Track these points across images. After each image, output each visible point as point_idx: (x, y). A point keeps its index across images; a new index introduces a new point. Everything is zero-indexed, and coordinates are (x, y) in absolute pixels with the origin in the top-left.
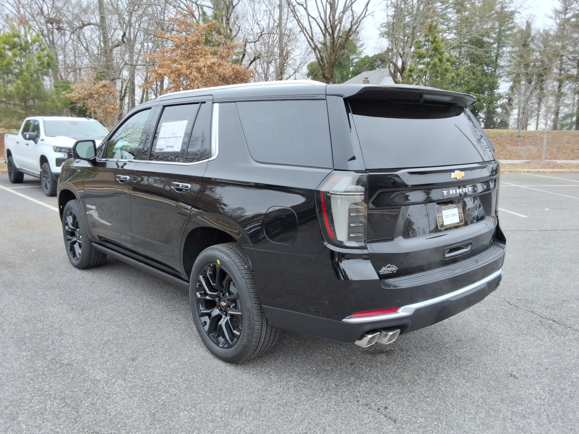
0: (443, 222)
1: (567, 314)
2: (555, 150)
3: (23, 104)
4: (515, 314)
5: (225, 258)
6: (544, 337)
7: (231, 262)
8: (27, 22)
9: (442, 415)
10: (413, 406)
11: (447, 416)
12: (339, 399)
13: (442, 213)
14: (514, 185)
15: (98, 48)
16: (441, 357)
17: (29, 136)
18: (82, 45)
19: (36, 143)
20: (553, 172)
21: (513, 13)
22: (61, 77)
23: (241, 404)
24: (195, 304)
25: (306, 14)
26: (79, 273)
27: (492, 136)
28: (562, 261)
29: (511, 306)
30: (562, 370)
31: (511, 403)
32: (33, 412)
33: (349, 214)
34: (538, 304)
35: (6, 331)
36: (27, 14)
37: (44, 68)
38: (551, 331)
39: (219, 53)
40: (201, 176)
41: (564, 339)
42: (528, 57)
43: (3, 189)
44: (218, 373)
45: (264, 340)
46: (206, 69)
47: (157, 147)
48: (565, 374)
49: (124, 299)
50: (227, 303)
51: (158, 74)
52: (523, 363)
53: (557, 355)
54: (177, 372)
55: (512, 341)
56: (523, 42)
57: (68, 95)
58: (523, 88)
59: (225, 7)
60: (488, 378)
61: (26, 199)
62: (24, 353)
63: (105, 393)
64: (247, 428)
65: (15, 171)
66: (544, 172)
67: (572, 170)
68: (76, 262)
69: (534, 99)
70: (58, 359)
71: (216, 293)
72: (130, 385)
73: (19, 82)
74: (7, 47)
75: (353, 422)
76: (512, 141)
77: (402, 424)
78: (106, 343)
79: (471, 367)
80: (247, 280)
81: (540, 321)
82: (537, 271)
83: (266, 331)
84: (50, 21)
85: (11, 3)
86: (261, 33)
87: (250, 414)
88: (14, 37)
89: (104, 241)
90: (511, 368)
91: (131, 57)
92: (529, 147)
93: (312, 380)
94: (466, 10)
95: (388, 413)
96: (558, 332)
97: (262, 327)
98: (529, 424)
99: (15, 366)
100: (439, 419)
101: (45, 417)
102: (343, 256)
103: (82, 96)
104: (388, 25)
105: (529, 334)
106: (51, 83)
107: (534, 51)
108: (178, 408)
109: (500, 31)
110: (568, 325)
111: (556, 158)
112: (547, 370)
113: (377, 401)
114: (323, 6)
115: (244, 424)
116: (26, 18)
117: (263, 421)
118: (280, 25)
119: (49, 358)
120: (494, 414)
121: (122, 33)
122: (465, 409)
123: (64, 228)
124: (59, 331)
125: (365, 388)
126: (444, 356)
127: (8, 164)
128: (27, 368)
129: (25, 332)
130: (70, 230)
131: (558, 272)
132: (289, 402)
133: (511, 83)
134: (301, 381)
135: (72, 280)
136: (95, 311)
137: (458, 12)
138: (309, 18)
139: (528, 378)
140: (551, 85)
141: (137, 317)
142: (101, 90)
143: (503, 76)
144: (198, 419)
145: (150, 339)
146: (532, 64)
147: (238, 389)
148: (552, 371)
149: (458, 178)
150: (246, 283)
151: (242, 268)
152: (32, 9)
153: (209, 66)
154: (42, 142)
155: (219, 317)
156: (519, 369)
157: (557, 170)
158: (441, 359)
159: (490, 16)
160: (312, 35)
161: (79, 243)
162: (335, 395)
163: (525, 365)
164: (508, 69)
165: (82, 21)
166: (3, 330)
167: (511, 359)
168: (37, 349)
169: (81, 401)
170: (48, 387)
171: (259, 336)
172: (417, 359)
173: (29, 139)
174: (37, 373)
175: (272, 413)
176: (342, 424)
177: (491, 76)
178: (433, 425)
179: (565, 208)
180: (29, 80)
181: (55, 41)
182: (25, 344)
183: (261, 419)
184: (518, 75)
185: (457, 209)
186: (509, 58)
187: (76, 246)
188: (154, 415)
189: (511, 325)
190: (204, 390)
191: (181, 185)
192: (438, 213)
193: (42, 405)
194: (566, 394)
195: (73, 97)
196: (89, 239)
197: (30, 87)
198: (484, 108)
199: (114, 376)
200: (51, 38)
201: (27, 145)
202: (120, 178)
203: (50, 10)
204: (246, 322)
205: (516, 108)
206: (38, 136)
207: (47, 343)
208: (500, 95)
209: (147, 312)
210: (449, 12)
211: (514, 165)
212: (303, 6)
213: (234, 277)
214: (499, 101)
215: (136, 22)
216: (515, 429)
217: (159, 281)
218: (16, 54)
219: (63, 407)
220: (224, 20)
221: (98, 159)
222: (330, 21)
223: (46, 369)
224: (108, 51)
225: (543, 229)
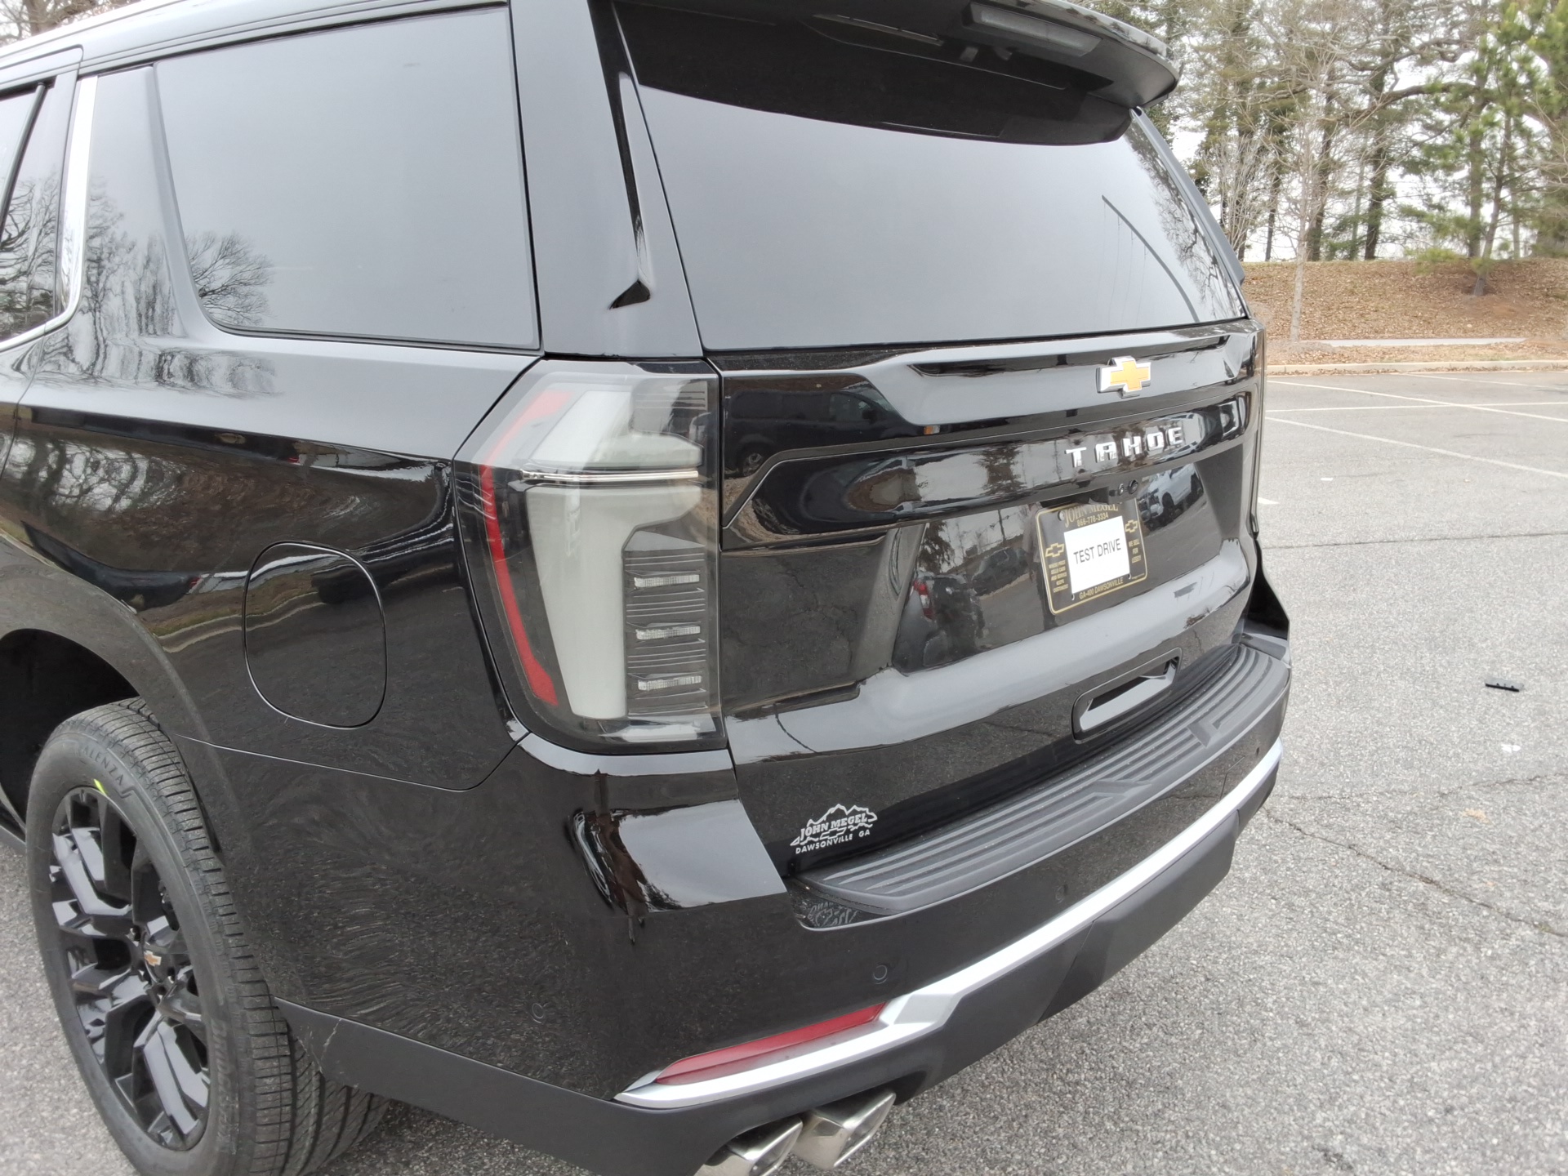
0: (1067, 580)
1: (1465, 849)
2: (1318, 314)
4: (1297, 859)
5: (123, 770)
6: (1410, 955)
7: (142, 789)
13: (1062, 541)
16: (1058, 1086)
20: (1322, 372)
24: (56, 953)
28: (1404, 645)
29: (1278, 828)
30: (1503, 1109)
33: (627, 582)
34: (1364, 814)
38: (1427, 926)
41: (1479, 958)
42: (1247, 60)
45: (317, 1125)
52: (1359, 1090)
53: (1470, 1039)
55: (1303, 982)
56: (1233, 19)
58: (1233, 147)
66: (1297, 372)
67: (1370, 364)
69: (1262, 180)
81: (1384, 886)
82: (1338, 684)
90: (1320, 1116)
96: (1450, 928)
105: (1357, 943)
107: (1260, 44)
110: (1480, 897)
111: (1320, 335)
112: (1449, 1117)
126: (1070, 1077)
131: (1401, 684)
133: (1202, 136)
139: (1387, 1163)
140: (1307, 138)
143: (1182, 115)
146: (1257, 81)
148: (1471, 1120)
149: (1125, 389)
151: (187, 820)
155: (141, 1013)
156: (1350, 1122)
157: (1331, 366)
158: (1061, 1094)
163: (1368, 1098)
164: (1195, 96)
167: (1315, 1070)
171: (287, 1117)
172: (972, 1105)
179: (1375, 474)
184: (1220, 113)
185: (1120, 519)
186: (1197, 66)
189: (1290, 906)
192: (1046, 545)
205: (1216, 202)
225: (1326, 539)
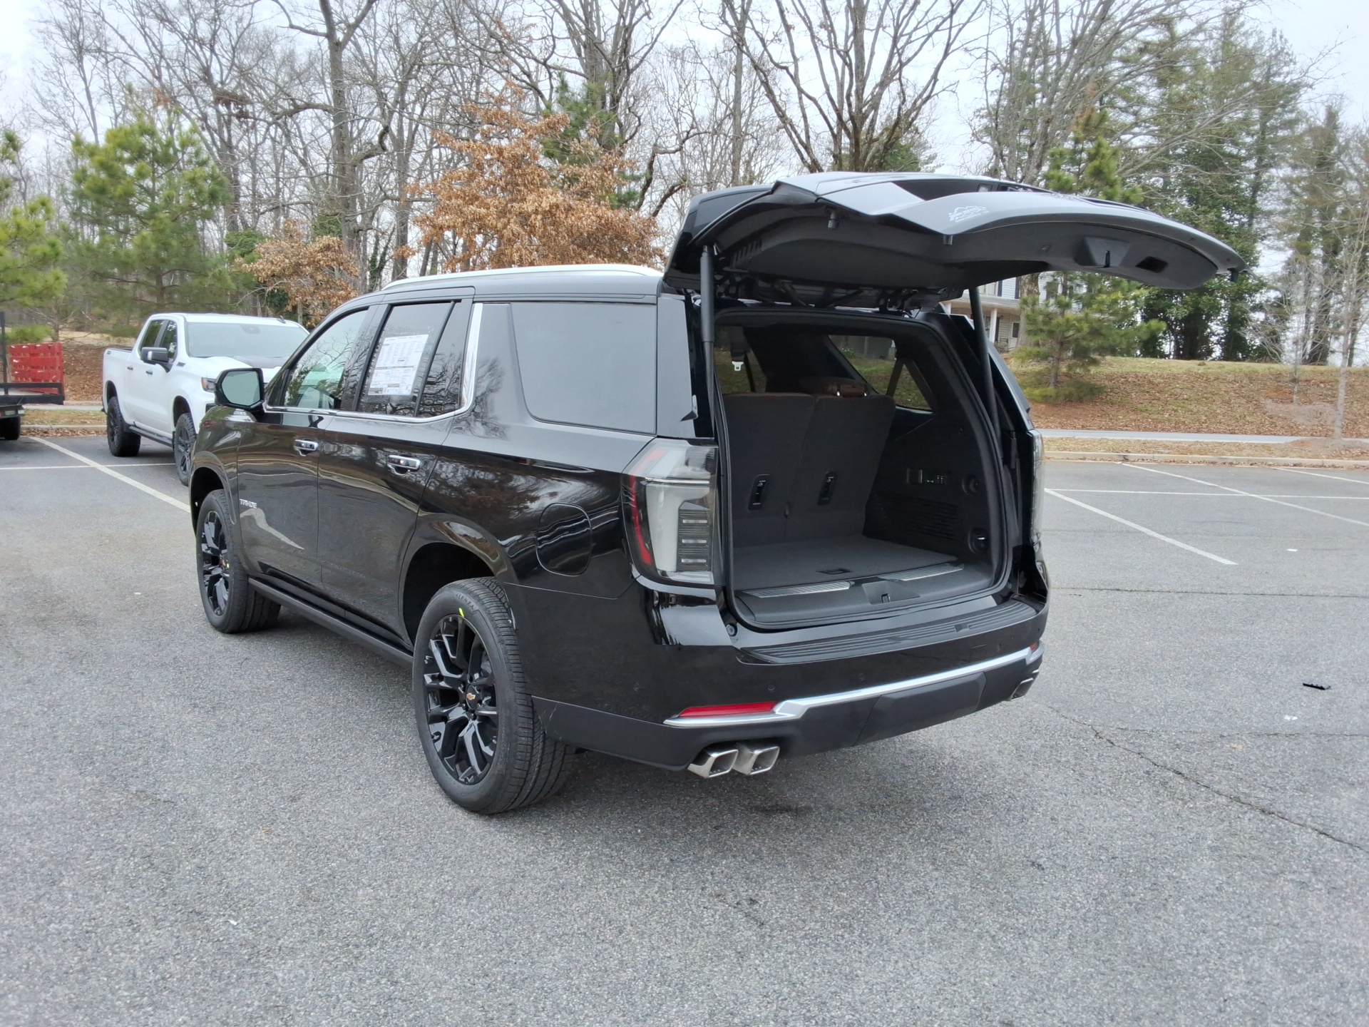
1: (1214, 761)
3: (154, 283)
4: (1100, 755)
5: (473, 603)
6: (1140, 801)
7: (482, 611)
8: (174, 100)
9: (859, 920)
10: (810, 902)
11: (866, 924)
12: (670, 883)
14: (1244, 494)
15: (327, 159)
16: (903, 825)
17: (154, 355)
18: (295, 153)
19: (168, 370)
20: (1357, 467)
21: (1295, 88)
22: (244, 223)
23: (476, 882)
24: (422, 697)
25: (794, 89)
26: (221, 640)
27: (1231, 377)
28: (1263, 658)
29: (1098, 741)
30: (1147, 861)
31: (1009, 910)
32: (89, 874)
33: (680, 521)
34: (1161, 740)
35: (60, 740)
36: (176, 82)
37: (203, 203)
38: (1161, 791)
39: (581, 179)
40: (439, 443)
41: (1183, 807)
42: (1329, 192)
43: (93, 469)
44: (449, 829)
45: (540, 766)
46: (539, 217)
47: (371, 387)
48: (1148, 869)
49: (302, 693)
50: (477, 695)
51: (434, 226)
52: (1068, 845)
53: (1149, 835)
54: (371, 824)
56: (1317, 157)
57: (247, 267)
58: (1318, 264)
59: (610, 74)
60: (983, 865)
61: (140, 491)
62: (89, 779)
63: (227, 851)
64: (477, 920)
65: (122, 430)
66: (1333, 466)
68: (218, 619)
70: (150, 791)
71: (459, 676)
72: (276, 840)
73: (146, 232)
74: (126, 155)
75: (680, 921)
76: (1278, 390)
77: (772, 930)
78: (247, 769)
79: (958, 845)
80: (508, 647)
81: (1148, 772)
82: (1195, 675)
83: (543, 749)
84: (223, 98)
85: (143, 56)
86: (688, 132)
87: (489, 899)
88: (142, 135)
89: (272, 575)
90: (1039, 851)
91: (401, 181)
92: (1319, 406)
93: (628, 849)
94: (1181, 78)
95: (756, 910)
96: (1175, 794)
97: (533, 741)
98: (1026, 948)
99: (69, 800)
100: (851, 926)
101: (110, 883)
102: (665, 600)
103: (278, 269)
104: (994, 114)
105: (1111, 793)
106: (222, 235)
107: (1344, 176)
108: (358, 882)
109: (1264, 130)
110: (1206, 783)
112: (1112, 860)
113: (741, 889)
114: (836, 70)
115: (473, 914)
116: (172, 89)
117: (509, 911)
118: (735, 113)
119: (133, 789)
120: (963, 926)
121: (380, 127)
122: (909, 913)
123: (199, 548)
124: (161, 744)
125: (728, 867)
126: (910, 823)
127: (108, 414)
128: (90, 804)
129: (96, 743)
130: (209, 552)
131: (1242, 679)
132: (571, 884)
133: (1289, 253)
134: (607, 851)
135: (205, 653)
136: (238, 713)
137: (1162, 83)
138: (800, 98)
139: (1065, 871)
141: (317, 727)
142: (320, 256)
143: (1269, 235)
144: (389, 901)
145: (335, 767)
146: (1339, 209)
147: (480, 857)
148: (1124, 863)
150: (506, 653)
151: (500, 624)
152: (187, 71)
153: (545, 212)
154: (180, 368)
155: (462, 723)
156: (1055, 855)
158: (903, 828)
159: (1240, 93)
160: (808, 137)
161: (225, 578)
162: (663, 876)
163: (1071, 848)
164: (1281, 220)
165: (292, 100)
166: (55, 737)
167: (1049, 836)
168: (114, 774)
169: (180, 862)
170: (123, 836)
171: (528, 759)
172: (853, 825)
173: (153, 362)
174: (106, 814)
175: (532, 898)
176: (657, 923)
177: (1238, 235)
178: (832, 936)
179: (1337, 549)
180: (168, 231)
181: (234, 142)
182: (93, 763)
183: (508, 907)
184: (1306, 234)
186: (1284, 195)
187: (220, 585)
188: (309, 891)
189: (1081, 775)
190: (413, 856)
191: (403, 460)
193: (106, 865)
194: (1130, 904)
195: (257, 271)
196: (244, 570)
197: (170, 245)
198: (1219, 310)
199: (250, 825)
200: (226, 135)
201: (149, 373)
202: (300, 445)
203: (226, 72)
204: (502, 730)
205: (1299, 312)
206: (172, 355)
207: (135, 763)
208: (1260, 281)
209: (340, 718)
210: (1140, 84)
211: (1266, 447)
212: (788, 72)
213: (487, 643)
214: (1258, 295)
215: (414, 103)
216: (993, 953)
217: (380, 662)
218: (144, 171)
219: (144, 870)
220: (608, 99)
221: (267, 408)
222: (850, 105)
223: (124, 807)
224: (348, 168)
225: (1257, 590)
